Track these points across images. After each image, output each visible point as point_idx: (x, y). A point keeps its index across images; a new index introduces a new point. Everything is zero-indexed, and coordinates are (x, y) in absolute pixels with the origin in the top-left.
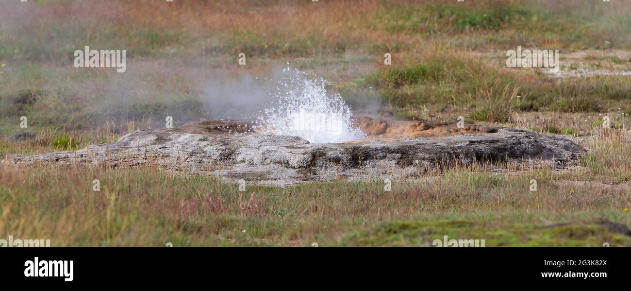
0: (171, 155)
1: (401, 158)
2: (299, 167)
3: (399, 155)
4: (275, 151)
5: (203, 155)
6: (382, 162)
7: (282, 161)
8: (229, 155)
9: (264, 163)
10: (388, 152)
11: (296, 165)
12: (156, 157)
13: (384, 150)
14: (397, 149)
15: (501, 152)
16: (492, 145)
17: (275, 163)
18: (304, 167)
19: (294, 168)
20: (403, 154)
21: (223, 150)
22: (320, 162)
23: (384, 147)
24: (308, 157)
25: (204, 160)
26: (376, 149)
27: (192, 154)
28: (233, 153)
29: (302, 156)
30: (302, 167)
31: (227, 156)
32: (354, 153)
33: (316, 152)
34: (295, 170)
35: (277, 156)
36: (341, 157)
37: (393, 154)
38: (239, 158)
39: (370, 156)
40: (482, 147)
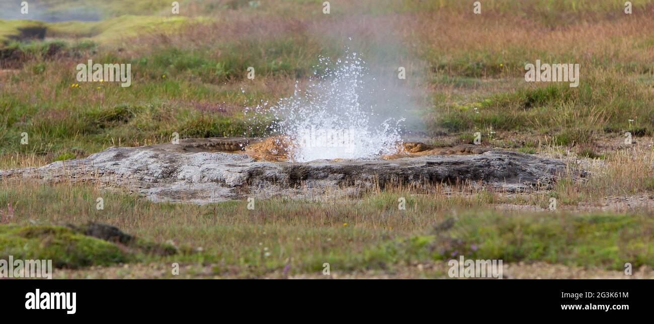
0: (116, 172)
1: (343, 178)
2: (235, 186)
3: (341, 175)
4: (214, 169)
5: (146, 172)
6: (322, 182)
7: (219, 179)
8: (172, 172)
9: (202, 181)
10: (330, 172)
11: (231, 184)
12: (103, 174)
13: (326, 170)
14: (340, 169)
15: (462, 174)
16: (453, 167)
17: (212, 181)
18: (240, 186)
19: (230, 186)
20: (345, 174)
21: (166, 167)
22: (257, 180)
23: (326, 166)
24: (245, 176)
25: (146, 177)
26: (317, 169)
27: (136, 171)
28: (175, 170)
29: (238, 175)
30: (238, 185)
31: (169, 174)
32: (293, 172)
33: (253, 171)
34: (229, 189)
35: (215, 175)
36: (279, 176)
37: (335, 174)
38: (180, 176)
39: (310, 176)
40: (439, 169)
